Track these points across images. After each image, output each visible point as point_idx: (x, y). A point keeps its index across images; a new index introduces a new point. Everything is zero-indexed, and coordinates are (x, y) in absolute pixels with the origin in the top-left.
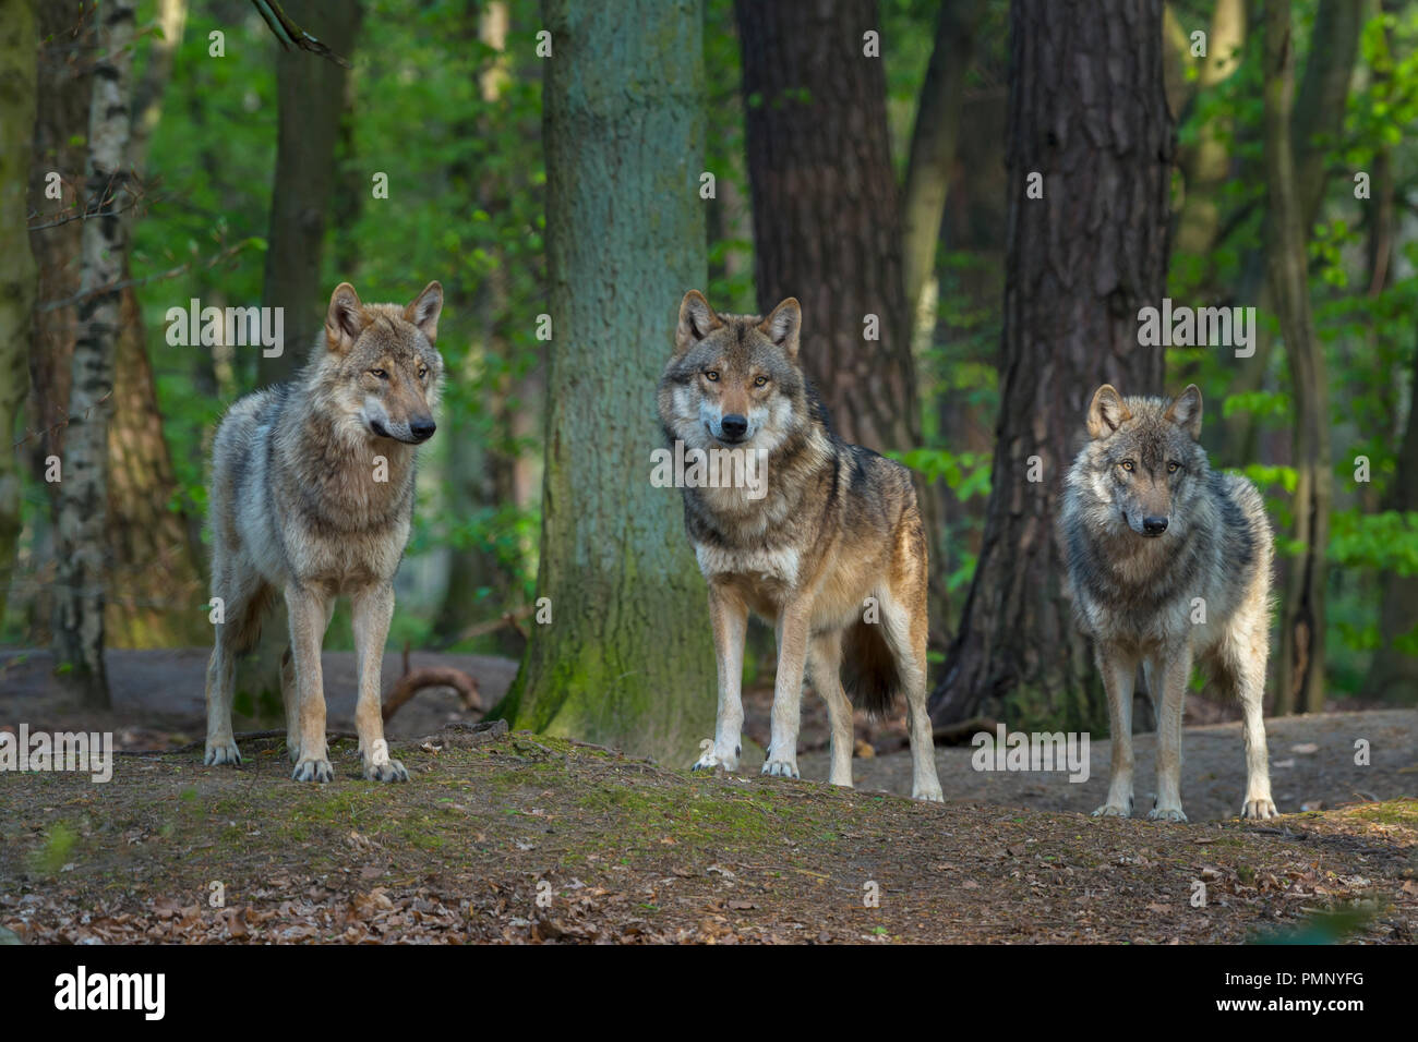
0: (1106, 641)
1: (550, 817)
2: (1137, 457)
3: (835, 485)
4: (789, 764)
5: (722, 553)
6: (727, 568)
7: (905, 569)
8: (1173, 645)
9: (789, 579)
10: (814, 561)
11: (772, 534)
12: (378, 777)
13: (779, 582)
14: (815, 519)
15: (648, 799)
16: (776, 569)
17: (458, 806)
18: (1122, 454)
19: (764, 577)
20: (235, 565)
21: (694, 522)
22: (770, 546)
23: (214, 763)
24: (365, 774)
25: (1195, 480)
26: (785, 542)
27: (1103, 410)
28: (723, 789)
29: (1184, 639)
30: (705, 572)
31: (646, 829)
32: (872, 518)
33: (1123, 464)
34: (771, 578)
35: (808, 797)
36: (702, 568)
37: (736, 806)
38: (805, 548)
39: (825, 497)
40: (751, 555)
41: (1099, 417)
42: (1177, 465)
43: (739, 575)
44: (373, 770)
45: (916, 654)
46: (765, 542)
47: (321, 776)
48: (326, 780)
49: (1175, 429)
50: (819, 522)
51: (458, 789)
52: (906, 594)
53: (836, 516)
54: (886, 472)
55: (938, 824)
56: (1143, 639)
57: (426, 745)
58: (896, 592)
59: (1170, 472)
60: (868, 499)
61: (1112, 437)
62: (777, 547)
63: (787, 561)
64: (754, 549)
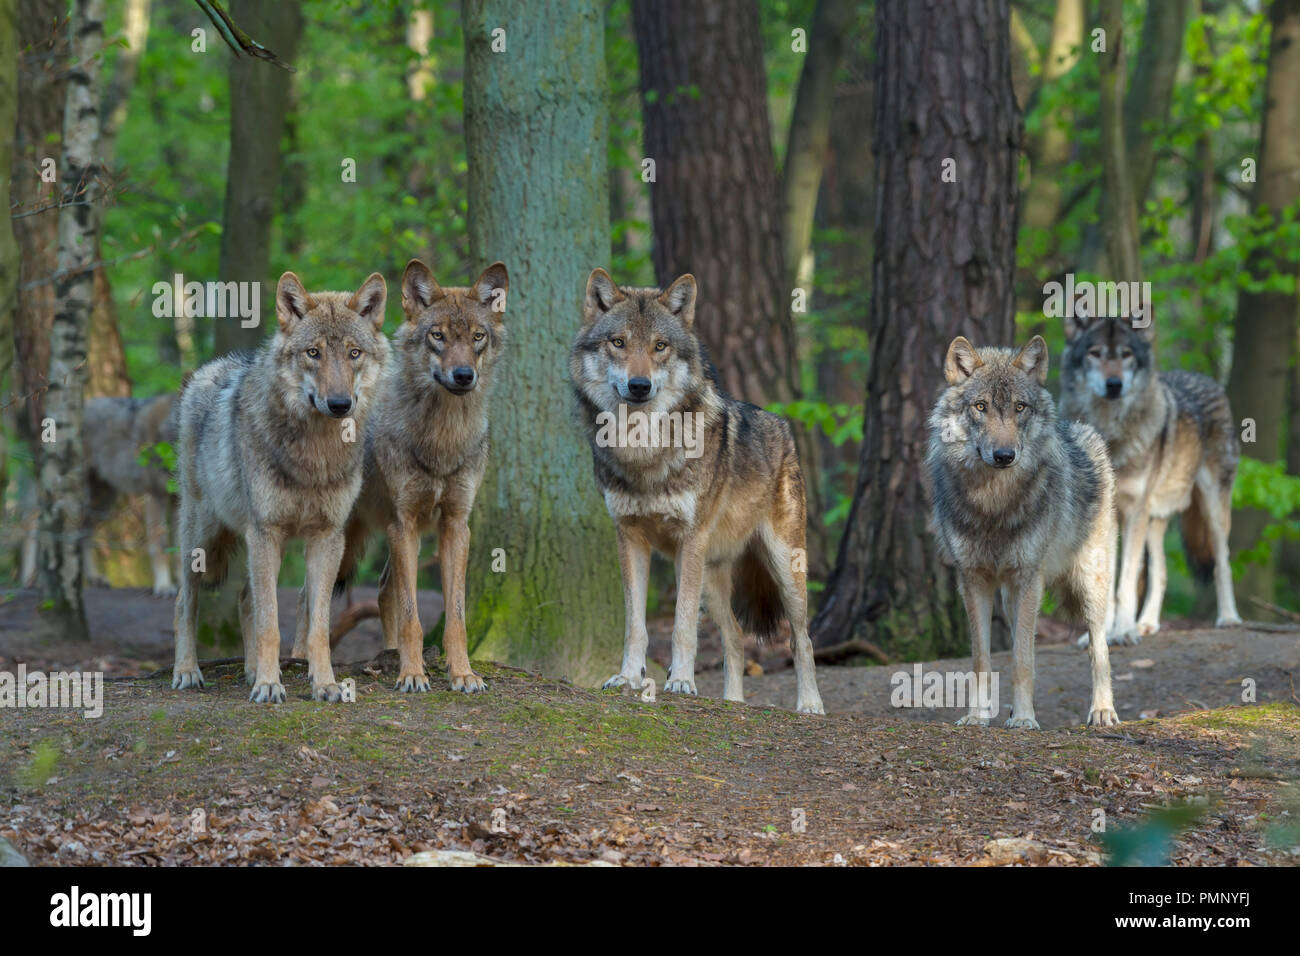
0: (968, 569)
1: (477, 731)
2: (988, 398)
3: (725, 436)
4: (688, 682)
5: (627, 498)
6: (631, 512)
7: (787, 509)
8: (1026, 572)
9: (687, 519)
10: (709, 503)
11: (673, 480)
12: (325, 698)
13: (678, 522)
14: (709, 466)
15: (564, 715)
16: (676, 511)
17: (397, 723)
18: (976, 396)
19: (666, 518)
20: (198, 511)
21: (603, 470)
22: (671, 491)
23: (180, 687)
24: (314, 696)
25: (1041, 419)
26: (685, 487)
27: (958, 359)
28: (631, 706)
29: (1036, 568)
30: (613, 514)
31: (562, 741)
32: (756, 464)
33: (976, 405)
34: (672, 519)
35: (705, 711)
36: (610, 512)
37: (641, 720)
38: (701, 491)
39: (717, 446)
40: (654, 499)
41: (955, 365)
42: (1024, 405)
43: (643, 517)
44: (321, 692)
45: (797, 585)
46: (667, 488)
47: (275, 698)
48: (280, 701)
49: (1022, 374)
50: (712, 469)
51: (395, 707)
52: (787, 532)
53: (727, 463)
54: (767, 423)
55: (820, 733)
56: (1001, 567)
57: (368, 669)
58: (778, 530)
59: (1017, 411)
60: (752, 447)
61: (967, 383)
62: (678, 491)
63: (685, 503)
64: (657, 493)
